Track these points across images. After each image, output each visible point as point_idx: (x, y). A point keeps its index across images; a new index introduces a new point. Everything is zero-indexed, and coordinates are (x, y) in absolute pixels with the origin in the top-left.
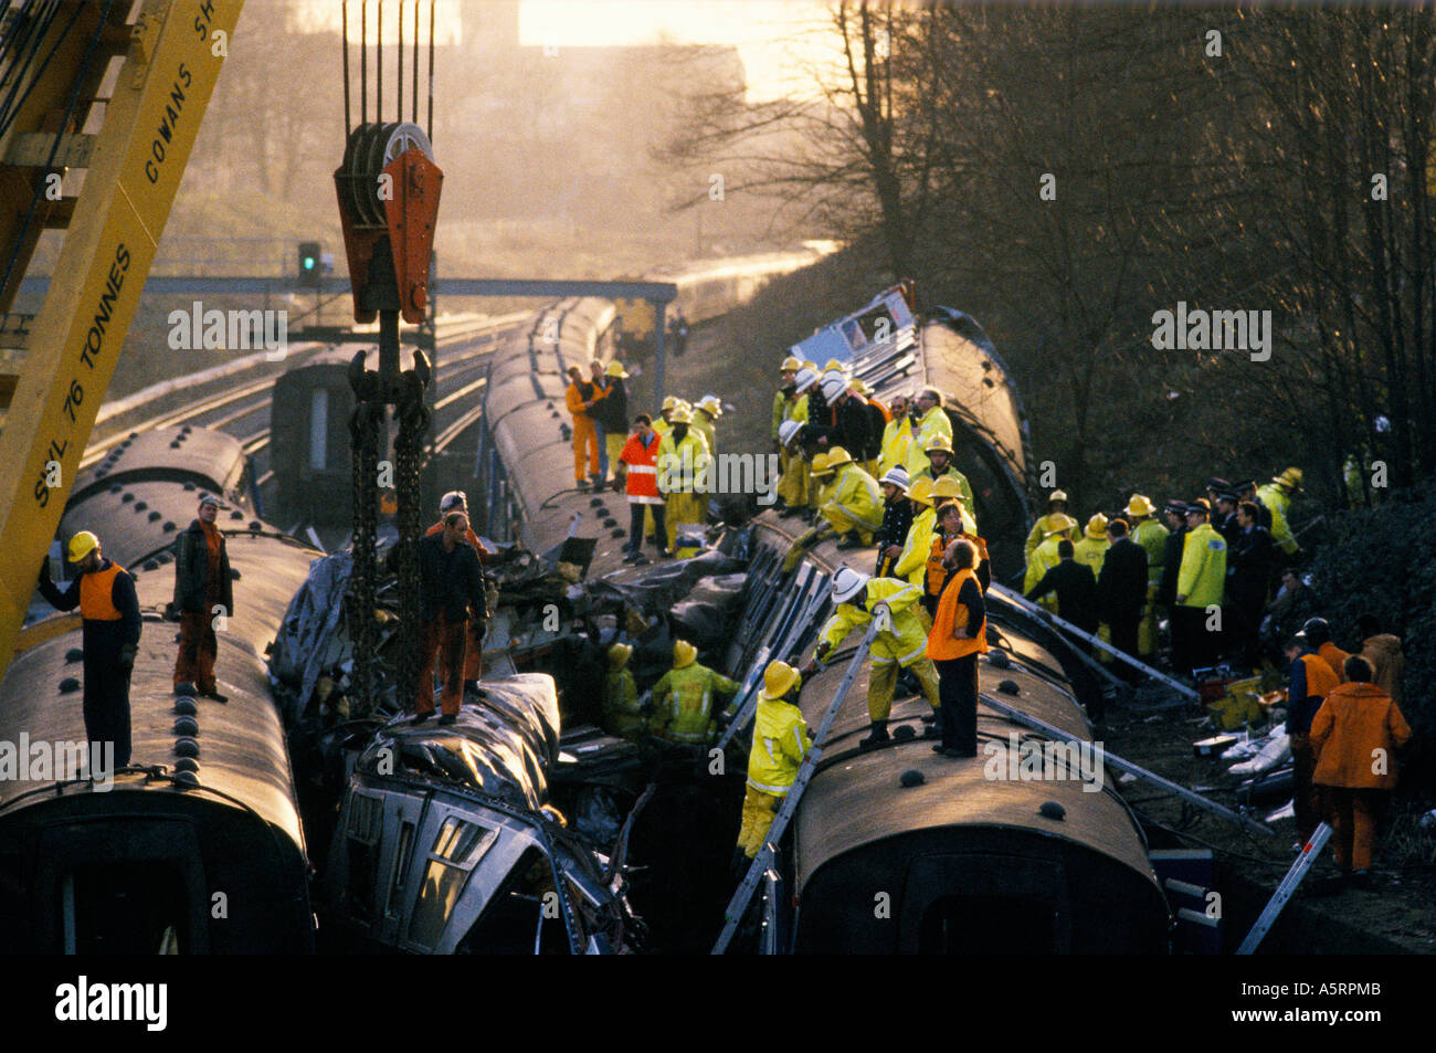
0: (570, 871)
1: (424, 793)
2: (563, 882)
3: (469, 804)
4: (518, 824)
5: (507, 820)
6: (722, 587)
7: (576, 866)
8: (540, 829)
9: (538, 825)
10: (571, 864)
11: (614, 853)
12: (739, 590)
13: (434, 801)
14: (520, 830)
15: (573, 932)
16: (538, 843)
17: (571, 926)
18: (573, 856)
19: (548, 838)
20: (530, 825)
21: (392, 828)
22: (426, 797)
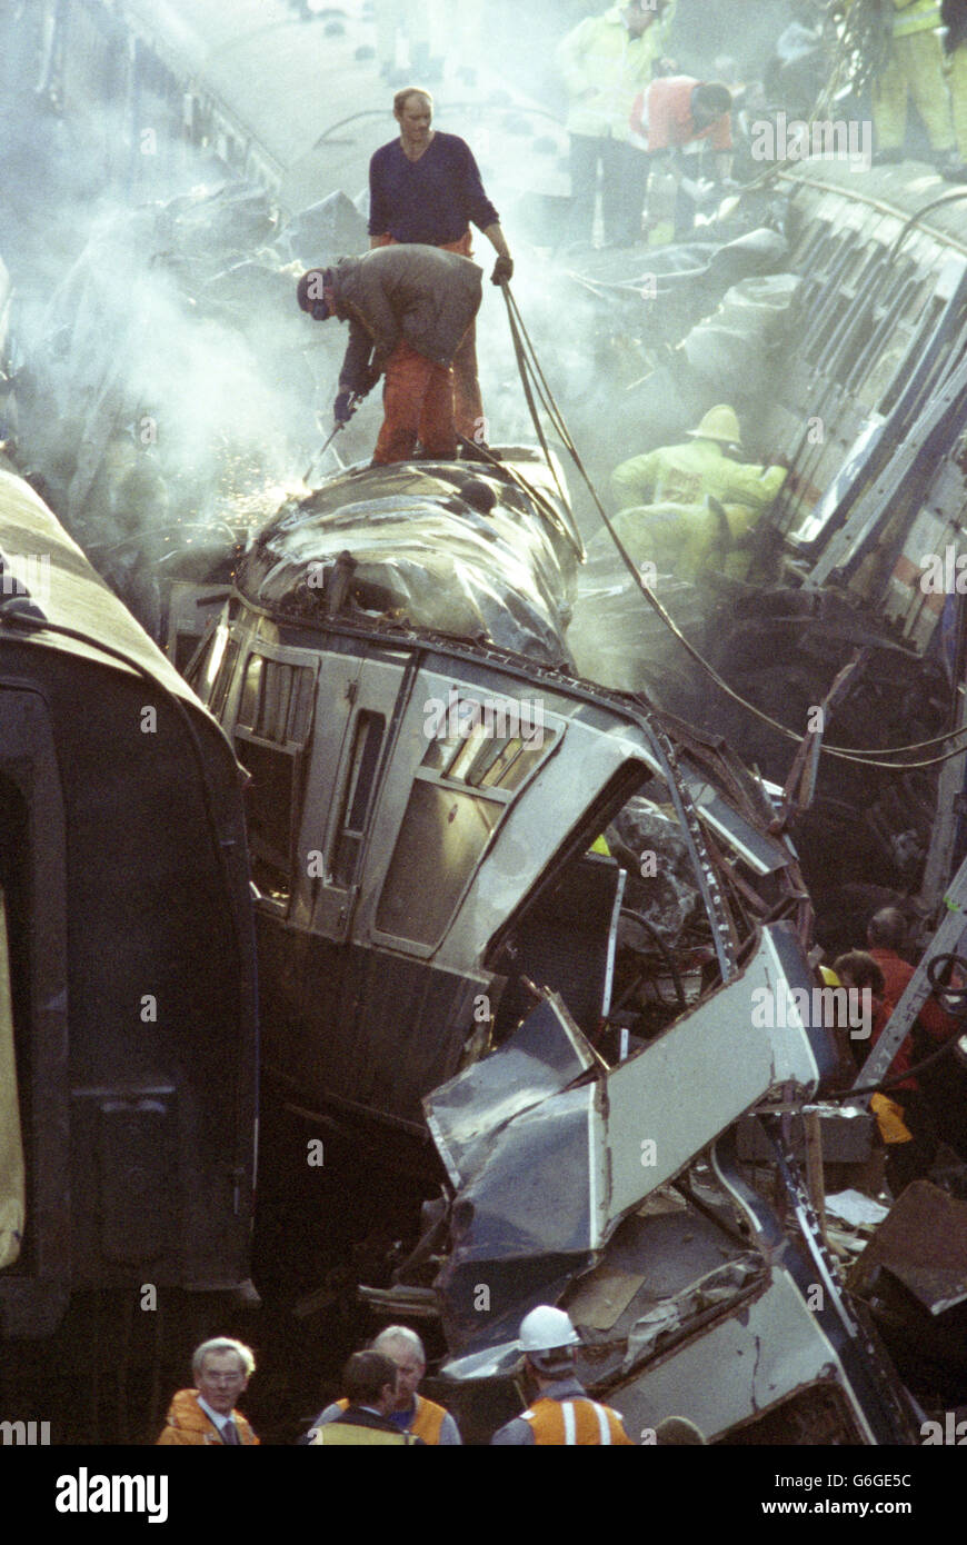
0: (706, 807)
1: (406, 656)
2: (696, 827)
3: (499, 679)
4: (601, 716)
5: (579, 708)
6: (752, 297)
7: (720, 797)
8: (648, 727)
9: (643, 720)
10: (710, 793)
11: (793, 776)
12: (786, 305)
13: (423, 672)
14: (605, 728)
15: (720, 921)
16: (643, 753)
17: (716, 908)
18: (712, 778)
19: (663, 744)
20: (627, 720)
21: (336, 718)
22: (408, 664)
